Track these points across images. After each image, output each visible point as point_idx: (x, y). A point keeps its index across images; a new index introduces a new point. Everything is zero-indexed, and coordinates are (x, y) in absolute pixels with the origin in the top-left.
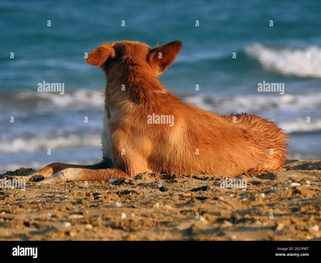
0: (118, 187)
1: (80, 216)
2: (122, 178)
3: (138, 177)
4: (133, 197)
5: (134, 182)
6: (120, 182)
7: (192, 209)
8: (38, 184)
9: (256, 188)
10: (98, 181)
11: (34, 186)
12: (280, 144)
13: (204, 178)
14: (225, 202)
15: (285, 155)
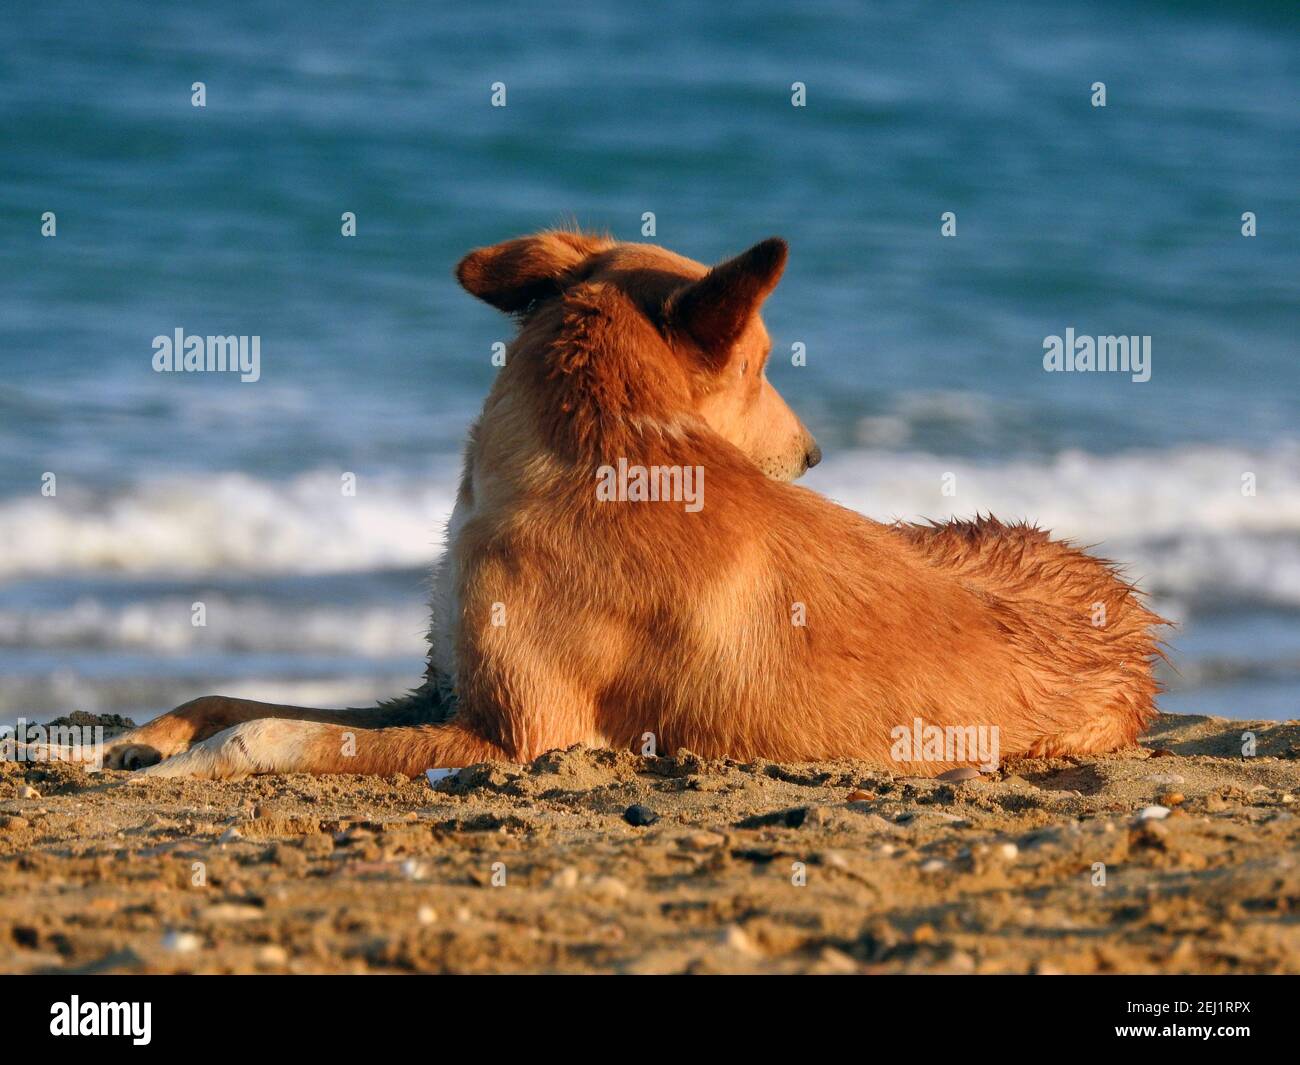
0: (458, 800)
1: (251, 913)
2: (480, 766)
3: (544, 764)
4: (491, 844)
5: (526, 784)
6: (469, 783)
7: (712, 896)
8: (137, 778)
9: (1006, 823)
10: (382, 776)
11: (118, 785)
12: (1131, 651)
13: (810, 778)
14: (851, 876)
15: (1151, 694)
